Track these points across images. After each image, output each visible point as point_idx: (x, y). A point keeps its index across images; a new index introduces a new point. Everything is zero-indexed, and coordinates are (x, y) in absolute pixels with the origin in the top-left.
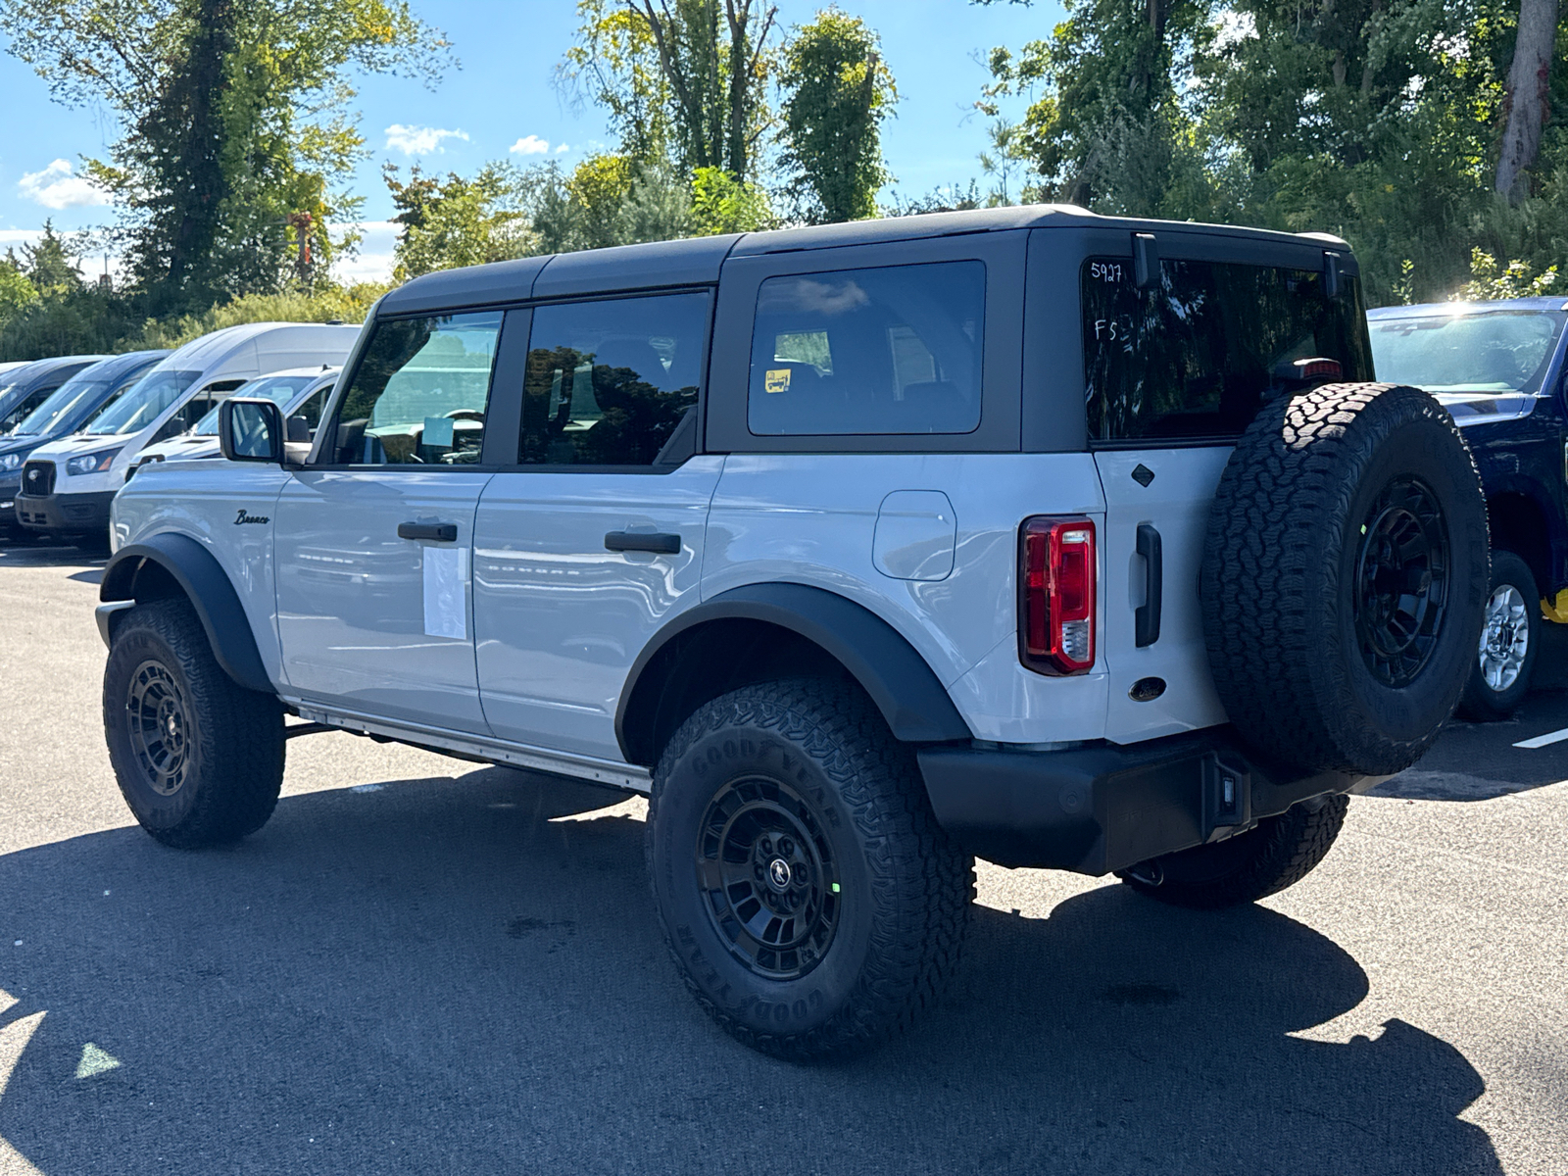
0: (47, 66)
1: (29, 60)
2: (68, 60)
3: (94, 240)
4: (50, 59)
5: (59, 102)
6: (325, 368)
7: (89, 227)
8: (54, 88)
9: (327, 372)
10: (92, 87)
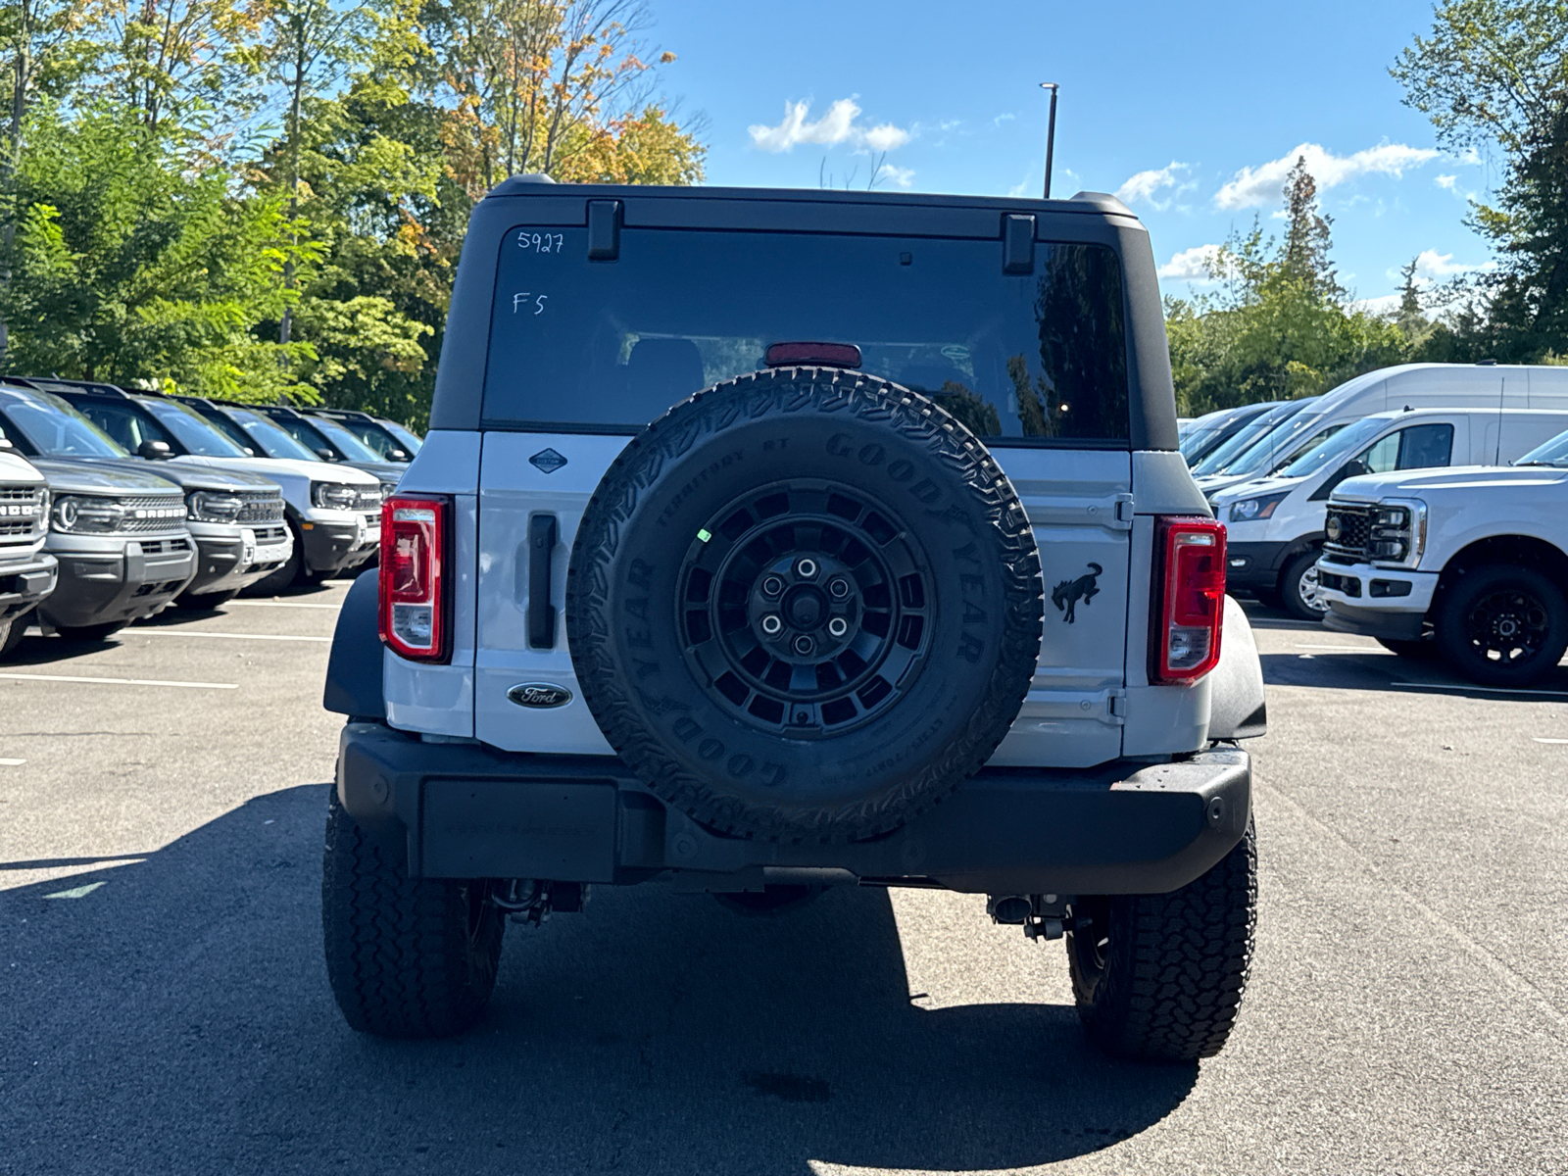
0: (1442, 114)
1: (1425, 109)
2: (1461, 106)
3: (1468, 287)
4: (1444, 106)
5: (1445, 149)
6: (1407, 409)
7: (1464, 274)
8: (1441, 134)
9: (1409, 413)
10: (1484, 130)
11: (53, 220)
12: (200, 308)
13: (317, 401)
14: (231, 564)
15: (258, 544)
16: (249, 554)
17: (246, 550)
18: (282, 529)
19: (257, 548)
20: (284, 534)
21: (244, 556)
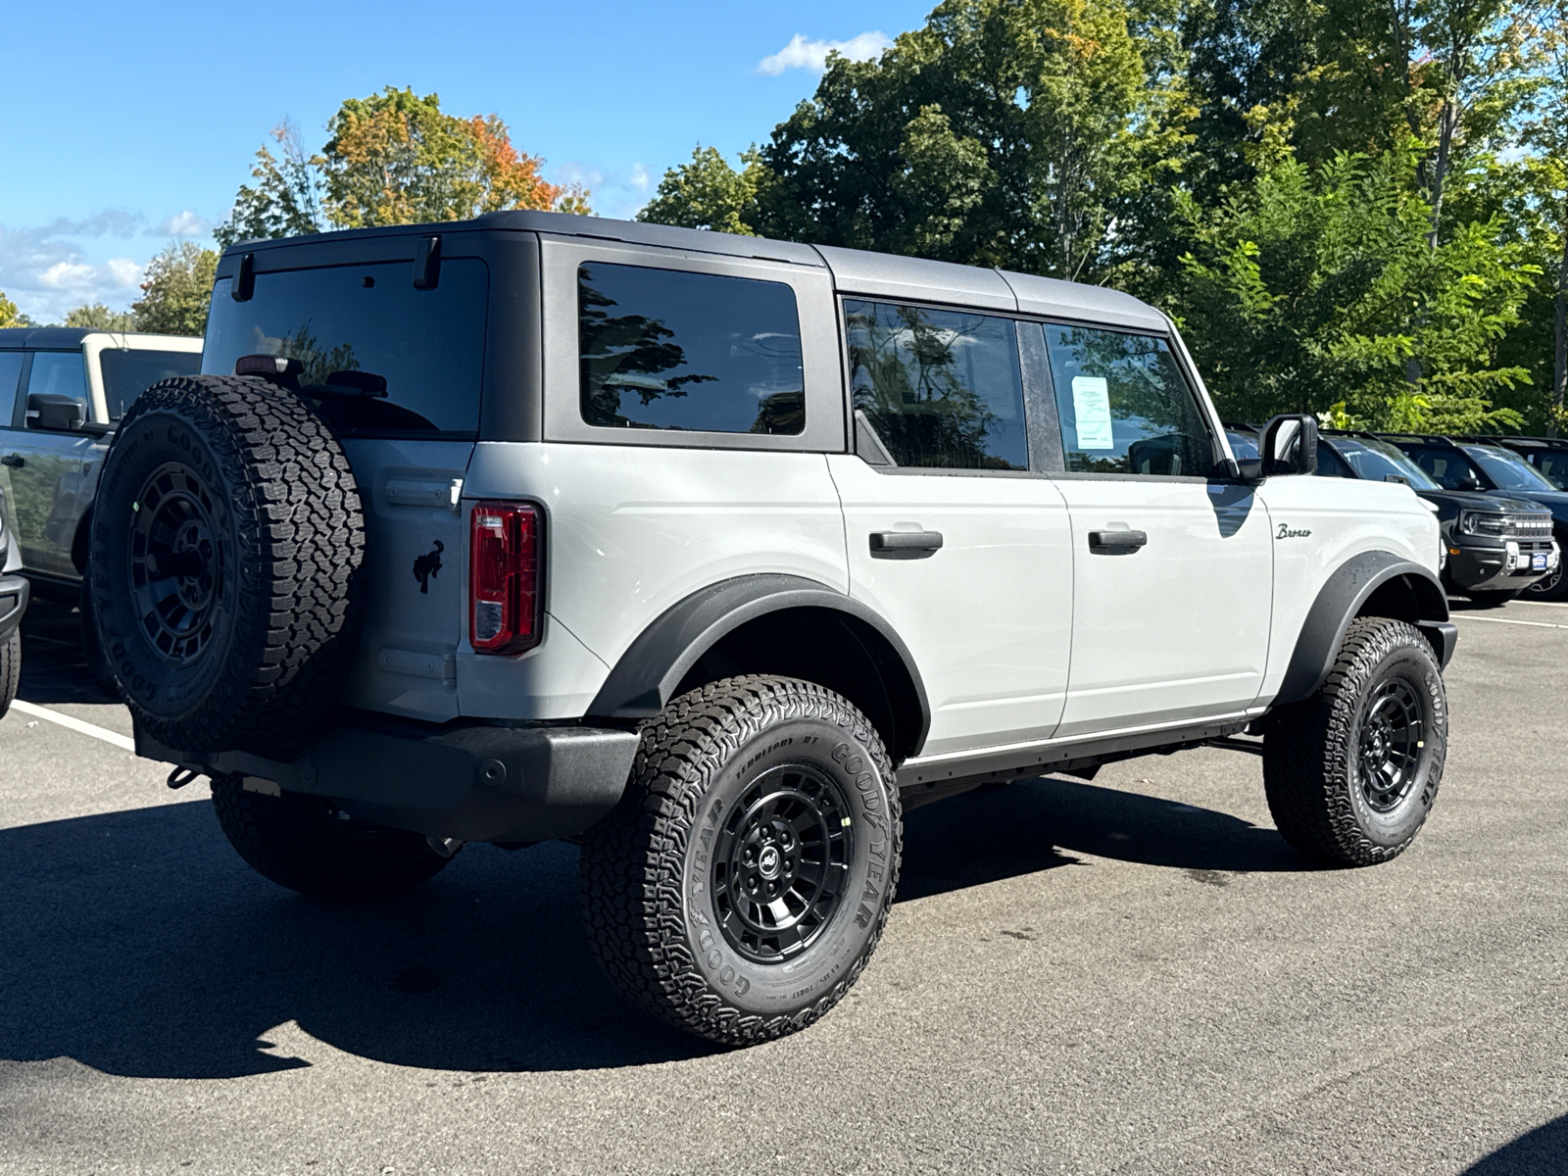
11: (1252, 258)
12: (1373, 341)
13: (1520, 425)
14: (1498, 568)
15: (1521, 554)
16: (1512, 561)
17: (1509, 558)
18: (1549, 543)
19: (1520, 557)
20: (1551, 547)
21: (1508, 562)
